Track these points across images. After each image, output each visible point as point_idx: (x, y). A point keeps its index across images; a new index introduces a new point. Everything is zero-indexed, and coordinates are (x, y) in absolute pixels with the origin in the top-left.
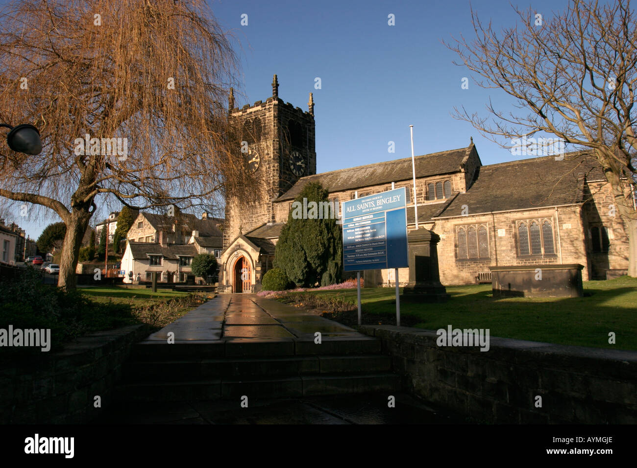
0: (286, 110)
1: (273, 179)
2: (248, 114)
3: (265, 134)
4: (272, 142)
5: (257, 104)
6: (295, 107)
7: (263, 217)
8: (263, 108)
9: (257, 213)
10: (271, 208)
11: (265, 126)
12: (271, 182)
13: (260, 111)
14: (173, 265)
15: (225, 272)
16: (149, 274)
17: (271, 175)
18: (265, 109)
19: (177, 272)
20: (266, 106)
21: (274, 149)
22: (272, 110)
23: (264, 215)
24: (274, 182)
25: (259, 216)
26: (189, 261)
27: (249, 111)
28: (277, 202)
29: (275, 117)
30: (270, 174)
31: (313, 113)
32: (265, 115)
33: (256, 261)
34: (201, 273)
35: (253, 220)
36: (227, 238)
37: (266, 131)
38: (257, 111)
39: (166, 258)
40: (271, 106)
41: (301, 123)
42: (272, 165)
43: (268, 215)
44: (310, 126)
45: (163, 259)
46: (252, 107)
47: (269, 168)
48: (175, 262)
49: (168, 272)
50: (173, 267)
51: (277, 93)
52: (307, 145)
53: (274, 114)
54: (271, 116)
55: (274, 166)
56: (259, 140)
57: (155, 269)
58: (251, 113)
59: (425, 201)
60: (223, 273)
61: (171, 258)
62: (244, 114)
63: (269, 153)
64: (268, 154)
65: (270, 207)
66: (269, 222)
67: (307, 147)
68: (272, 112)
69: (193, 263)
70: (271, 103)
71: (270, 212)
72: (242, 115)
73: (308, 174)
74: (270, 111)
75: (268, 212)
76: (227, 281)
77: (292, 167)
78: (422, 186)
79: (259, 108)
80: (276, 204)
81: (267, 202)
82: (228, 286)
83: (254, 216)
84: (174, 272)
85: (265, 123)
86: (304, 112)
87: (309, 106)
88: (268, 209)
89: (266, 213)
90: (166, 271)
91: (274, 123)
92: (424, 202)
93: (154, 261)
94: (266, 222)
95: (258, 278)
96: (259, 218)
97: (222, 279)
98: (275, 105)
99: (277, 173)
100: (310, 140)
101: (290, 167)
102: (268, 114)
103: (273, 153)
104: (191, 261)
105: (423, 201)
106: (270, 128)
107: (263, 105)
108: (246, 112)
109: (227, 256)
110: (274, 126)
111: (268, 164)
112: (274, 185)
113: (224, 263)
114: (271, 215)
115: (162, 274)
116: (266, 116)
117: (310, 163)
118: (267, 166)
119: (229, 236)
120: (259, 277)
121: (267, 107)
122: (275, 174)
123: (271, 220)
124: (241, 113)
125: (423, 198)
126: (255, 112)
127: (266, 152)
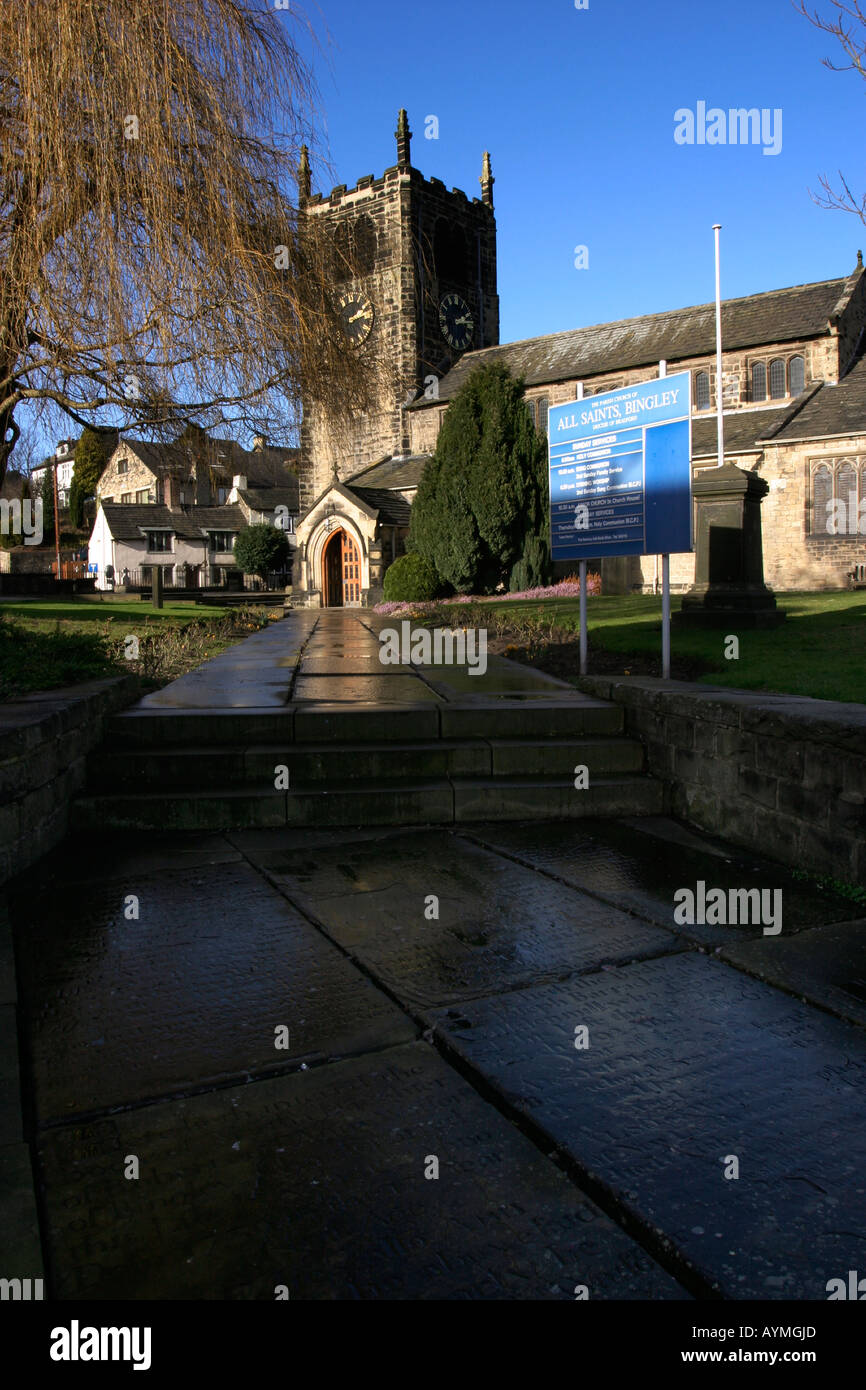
0: (430, 195)
1: (404, 357)
2: (343, 208)
3: (383, 254)
4: (399, 273)
5: (363, 184)
6: (450, 189)
7: (383, 442)
8: (378, 193)
9: (371, 435)
10: (400, 423)
11: (382, 235)
12: (400, 364)
13: (370, 199)
14: (195, 550)
15: (304, 564)
16: (146, 570)
17: (400, 349)
18: (382, 195)
19: (206, 565)
20: (382, 188)
21: (404, 290)
22: (397, 196)
23: (385, 438)
24: (405, 365)
25: (374, 441)
26: (229, 542)
27: (345, 200)
28: (412, 409)
29: (403, 213)
30: (396, 347)
31: (490, 198)
32: (382, 209)
33: (370, 540)
34: (256, 567)
35: (361, 451)
36: (307, 490)
37: (385, 248)
38: (364, 200)
39: (180, 537)
40: (395, 188)
41: (464, 225)
42: (400, 326)
43: (394, 439)
44: (485, 232)
45: (173, 538)
46: (353, 192)
47: (394, 333)
48: (201, 543)
49: (186, 564)
50: (196, 555)
51: (407, 155)
52: (477, 278)
53: (402, 207)
54: (394, 212)
55: (404, 329)
56: (370, 269)
57: (159, 559)
58: (350, 205)
59: (744, 404)
60: (300, 565)
61: (192, 534)
62: (334, 208)
63: (394, 298)
64: (391, 301)
65: (398, 420)
66: (396, 453)
67: (479, 283)
68: (398, 202)
69: (237, 545)
70: (395, 180)
71: (398, 431)
72: (330, 212)
73: (482, 344)
74: (392, 200)
75: (393, 431)
76: (311, 583)
77: (445, 329)
78: (737, 368)
79: (368, 192)
80: (410, 414)
81: (391, 409)
82: (312, 594)
83: (363, 441)
84: (199, 565)
85: (382, 229)
86: (470, 200)
87: (483, 185)
88: (394, 425)
89: (389, 434)
90: (181, 564)
91: (403, 228)
92: (740, 406)
93: (157, 543)
94: (390, 453)
95: (374, 574)
96: (375, 445)
97: (300, 578)
98: (403, 185)
99: (412, 344)
100: (483, 264)
101: (440, 330)
102: (388, 207)
103: (403, 297)
104: (234, 541)
105: (739, 403)
106: (393, 240)
107: (377, 186)
108: (340, 202)
109: (309, 529)
110: (404, 235)
111: (392, 323)
112: (405, 371)
113: (302, 545)
114: (400, 440)
115: (174, 569)
116: (385, 212)
117: (485, 319)
118: (390, 330)
119: (311, 486)
120: (377, 573)
121: (386, 190)
122: (408, 346)
123: (400, 449)
124: (326, 207)
125: (738, 398)
126: (358, 203)
127: (386, 296)
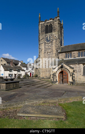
3: (54, 30)
4: (57, 32)
5: (51, 19)
12: (57, 46)
15: (55, 77)
27: (47, 22)
37: (55, 29)
45: (13, 70)
46: (49, 20)
47: (56, 41)
50: (16, 73)
53: (58, 23)
55: (58, 41)
56: (52, 32)
57: (11, 73)
62: (45, 23)
67: (62, 37)
71: (56, 56)
79: (52, 20)
80: (59, 54)
81: (56, 53)
82: (57, 82)
85: (54, 26)
91: (58, 26)
93: (11, 71)
98: (58, 19)
102: (55, 23)
103: (58, 36)
106: (56, 28)
107: (53, 19)
111: (56, 40)
113: (55, 73)
115: (13, 74)
121: (55, 20)
122: (59, 43)
126: (50, 22)
127: (55, 36)
